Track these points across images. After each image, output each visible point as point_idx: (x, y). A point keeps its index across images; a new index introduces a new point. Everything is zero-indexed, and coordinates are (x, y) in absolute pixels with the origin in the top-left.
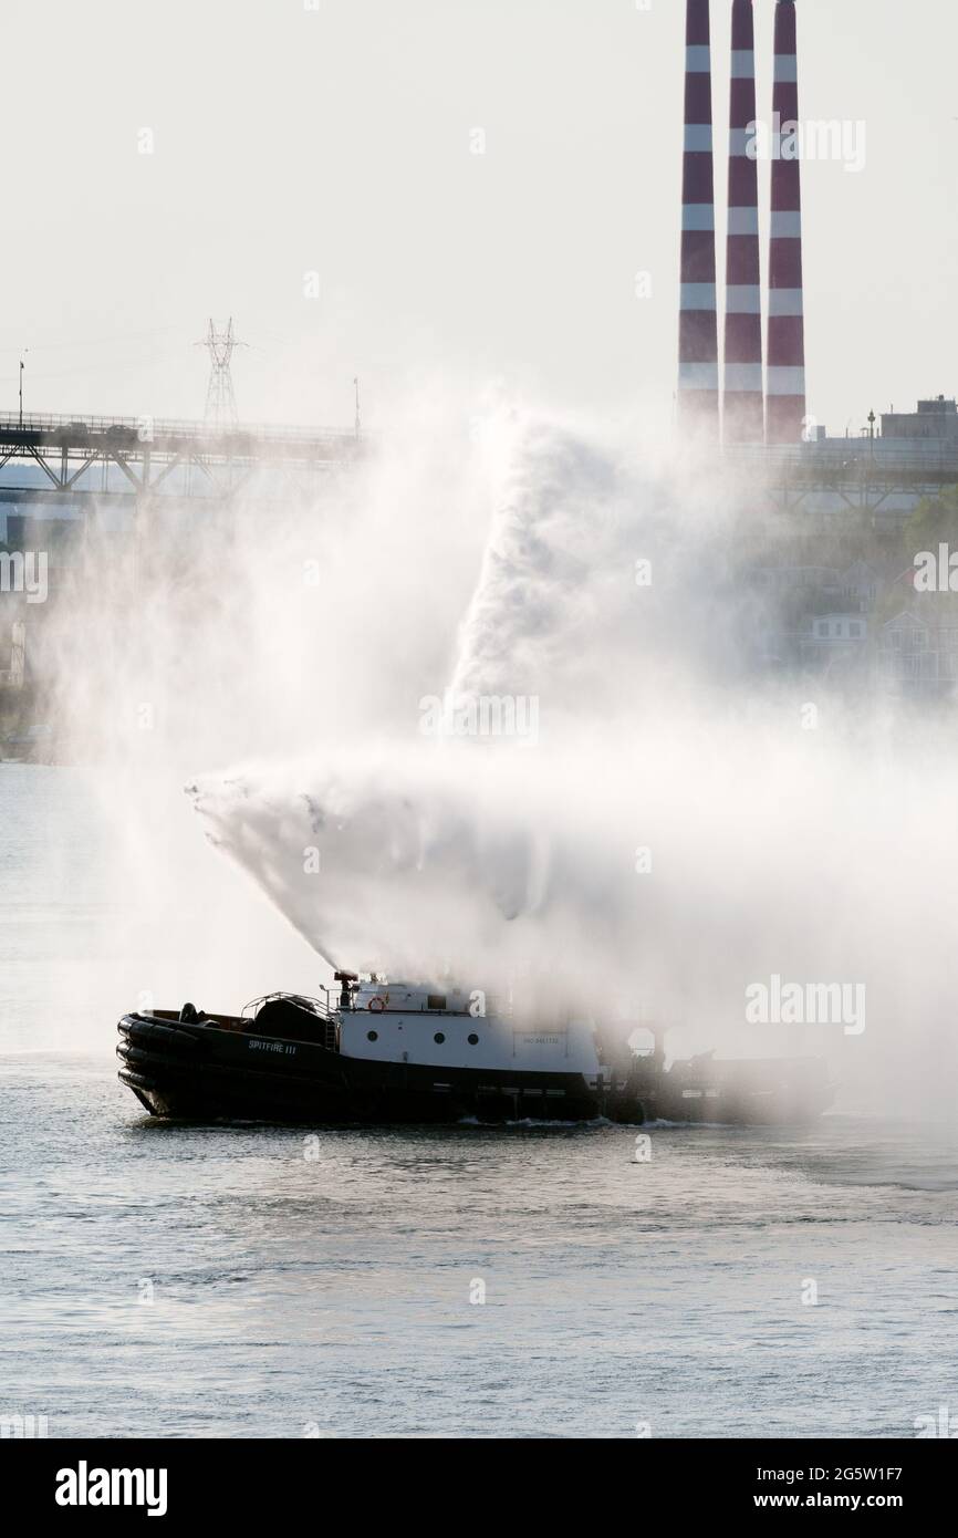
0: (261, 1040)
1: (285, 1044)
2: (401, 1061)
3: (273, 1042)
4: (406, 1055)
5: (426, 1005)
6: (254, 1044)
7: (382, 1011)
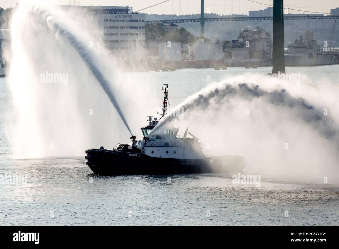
0: (132, 154)
1: (138, 154)
2: (160, 157)
3: (135, 154)
4: (160, 156)
5: (164, 145)
6: (130, 155)
7: (154, 146)
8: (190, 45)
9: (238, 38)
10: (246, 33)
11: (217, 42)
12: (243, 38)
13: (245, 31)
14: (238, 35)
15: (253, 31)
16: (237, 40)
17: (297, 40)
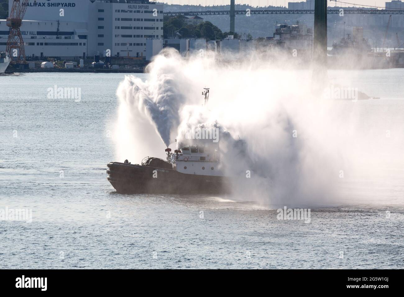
0: (159, 169)
1: (165, 170)
2: (194, 174)
3: (162, 169)
4: (194, 172)
5: (200, 159)
7: (187, 161)
8: (217, 42)
9: (274, 34)
10: (284, 29)
11: (249, 39)
12: (280, 35)
13: (282, 26)
14: (274, 31)
15: (292, 27)
16: (273, 37)
17: (344, 38)
